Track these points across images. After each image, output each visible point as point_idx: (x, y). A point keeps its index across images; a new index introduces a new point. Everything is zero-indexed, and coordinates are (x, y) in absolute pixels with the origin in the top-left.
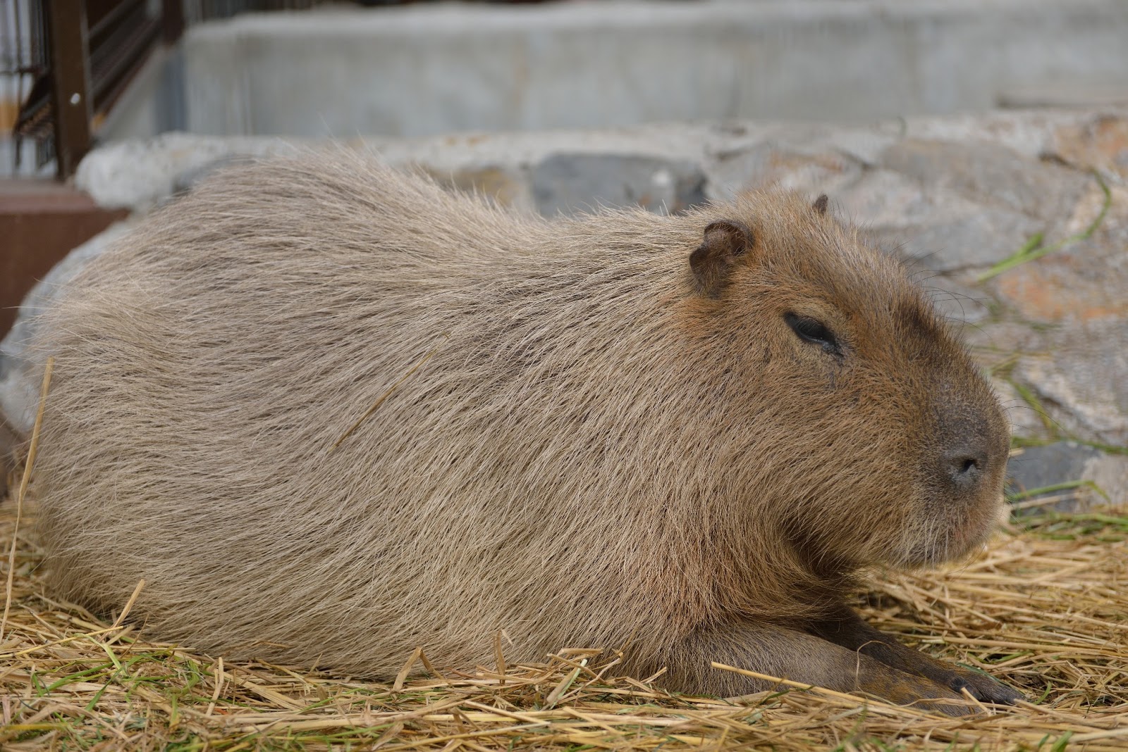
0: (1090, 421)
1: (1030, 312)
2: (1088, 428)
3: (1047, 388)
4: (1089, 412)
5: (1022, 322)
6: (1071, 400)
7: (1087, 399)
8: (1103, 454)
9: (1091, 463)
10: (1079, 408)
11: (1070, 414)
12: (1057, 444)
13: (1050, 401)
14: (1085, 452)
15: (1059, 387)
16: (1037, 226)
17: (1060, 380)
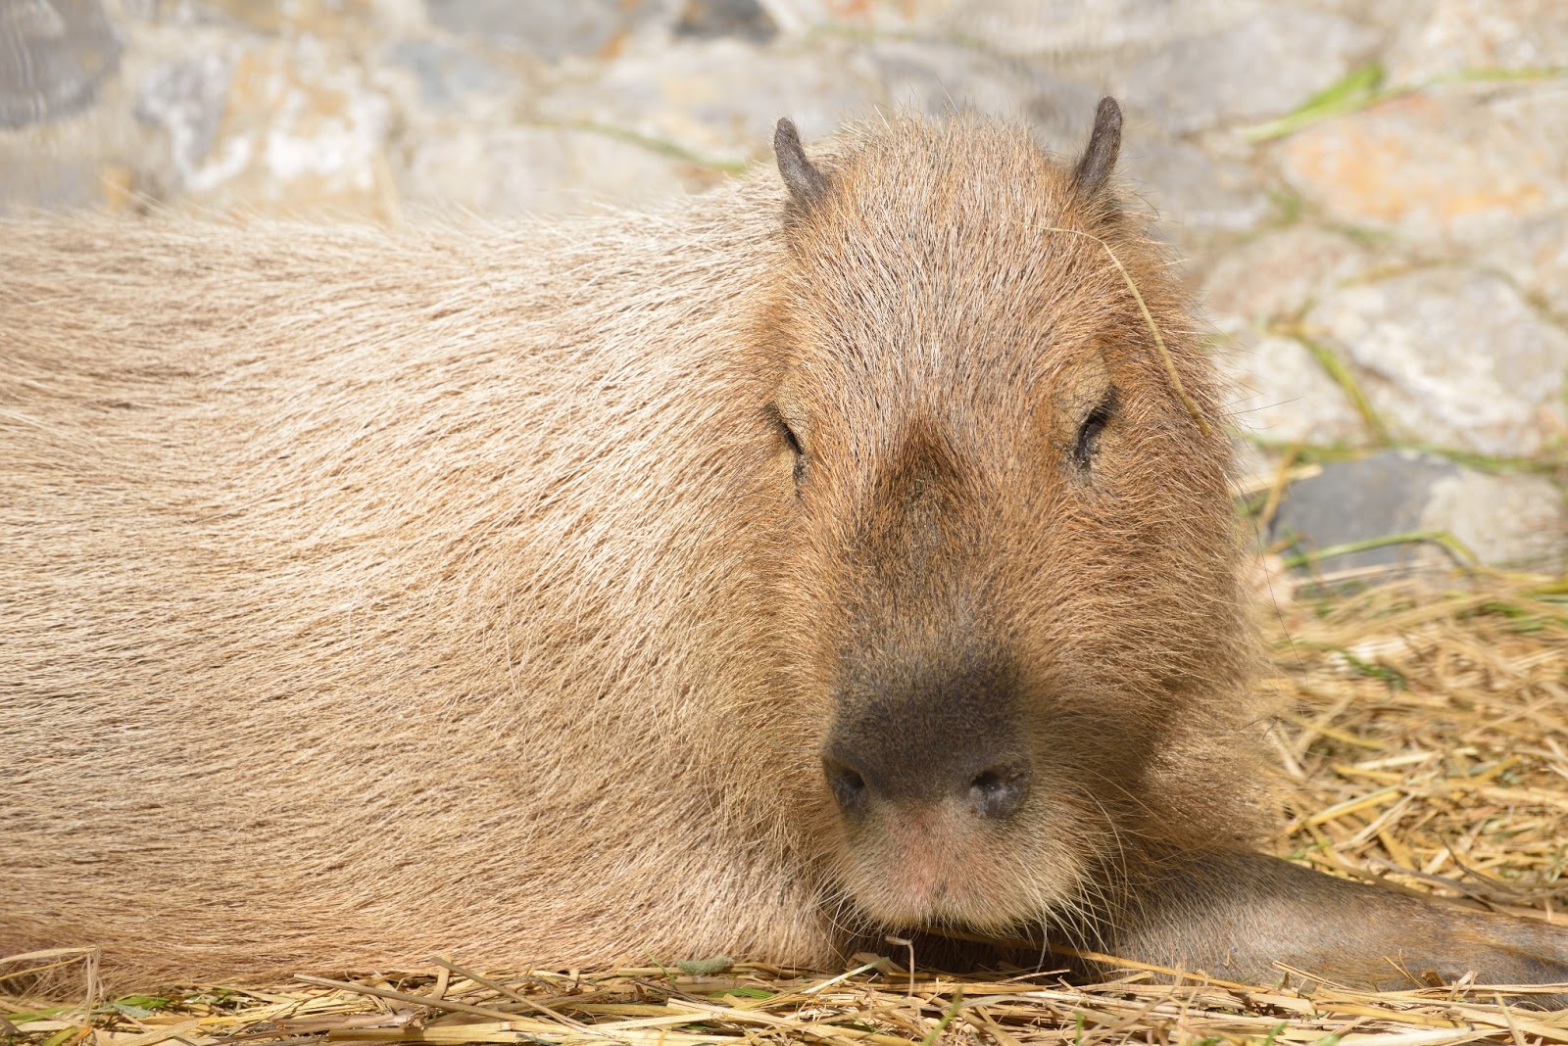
0: (1447, 410)
1: (1346, 207)
2: (1441, 422)
3: (1367, 351)
4: (1445, 392)
5: (1331, 227)
6: (1412, 372)
7: (1441, 365)
8: (1467, 473)
9: (1445, 488)
10: (1427, 384)
11: (1408, 396)
12: (1382, 455)
13: (1373, 373)
14: (1434, 468)
15: (1392, 348)
16: (1367, 39)
17: (1395, 332)
